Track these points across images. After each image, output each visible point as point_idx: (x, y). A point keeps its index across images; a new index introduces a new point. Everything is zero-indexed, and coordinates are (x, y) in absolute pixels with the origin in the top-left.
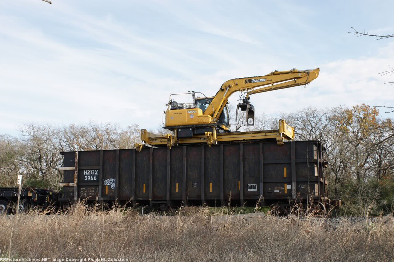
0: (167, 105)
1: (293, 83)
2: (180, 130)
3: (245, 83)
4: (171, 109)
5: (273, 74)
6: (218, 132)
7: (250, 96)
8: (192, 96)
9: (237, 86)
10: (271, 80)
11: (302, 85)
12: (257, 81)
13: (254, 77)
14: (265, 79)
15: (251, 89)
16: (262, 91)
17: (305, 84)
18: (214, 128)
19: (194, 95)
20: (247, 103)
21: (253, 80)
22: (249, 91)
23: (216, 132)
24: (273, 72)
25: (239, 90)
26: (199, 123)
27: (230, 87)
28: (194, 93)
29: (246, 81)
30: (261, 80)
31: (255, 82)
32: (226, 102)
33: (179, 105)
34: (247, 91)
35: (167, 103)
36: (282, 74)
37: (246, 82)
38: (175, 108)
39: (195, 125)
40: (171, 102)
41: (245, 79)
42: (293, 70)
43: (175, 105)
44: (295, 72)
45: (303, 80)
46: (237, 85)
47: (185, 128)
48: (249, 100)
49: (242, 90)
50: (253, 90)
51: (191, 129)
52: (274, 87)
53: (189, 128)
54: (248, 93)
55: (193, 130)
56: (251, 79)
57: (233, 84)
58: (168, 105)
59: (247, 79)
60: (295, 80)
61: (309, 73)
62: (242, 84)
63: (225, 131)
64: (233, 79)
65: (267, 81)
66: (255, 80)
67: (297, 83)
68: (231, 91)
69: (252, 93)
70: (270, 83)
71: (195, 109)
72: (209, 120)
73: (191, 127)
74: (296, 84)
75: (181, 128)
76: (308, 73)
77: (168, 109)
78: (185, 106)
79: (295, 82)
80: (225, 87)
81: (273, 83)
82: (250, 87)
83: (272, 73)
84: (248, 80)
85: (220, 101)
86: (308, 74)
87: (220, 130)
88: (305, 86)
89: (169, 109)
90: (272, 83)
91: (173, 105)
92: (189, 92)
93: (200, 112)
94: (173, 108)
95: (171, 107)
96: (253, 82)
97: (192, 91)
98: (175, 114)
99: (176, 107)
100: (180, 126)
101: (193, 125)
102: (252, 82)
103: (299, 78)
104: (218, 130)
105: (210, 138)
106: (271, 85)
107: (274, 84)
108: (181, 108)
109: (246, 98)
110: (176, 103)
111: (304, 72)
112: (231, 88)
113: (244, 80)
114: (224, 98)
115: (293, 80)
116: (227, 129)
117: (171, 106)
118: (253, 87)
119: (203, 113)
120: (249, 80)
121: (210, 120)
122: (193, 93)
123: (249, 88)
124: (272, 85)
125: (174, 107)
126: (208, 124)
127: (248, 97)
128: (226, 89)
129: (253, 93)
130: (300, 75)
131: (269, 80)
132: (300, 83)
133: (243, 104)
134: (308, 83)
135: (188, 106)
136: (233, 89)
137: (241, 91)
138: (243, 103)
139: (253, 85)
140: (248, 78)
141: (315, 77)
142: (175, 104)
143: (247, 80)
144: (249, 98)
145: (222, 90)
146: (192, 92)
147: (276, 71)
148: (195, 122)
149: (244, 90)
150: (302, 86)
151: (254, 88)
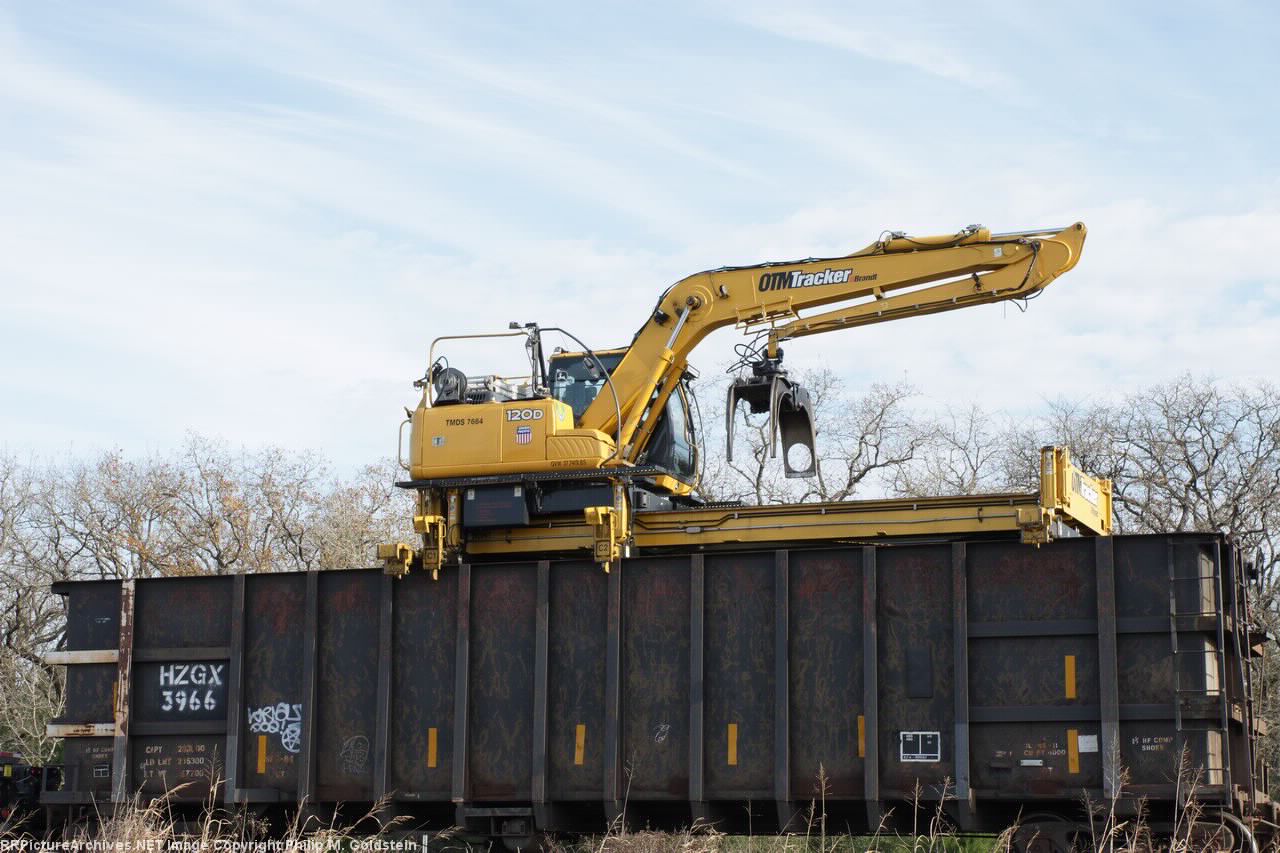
0: (419, 384)
1: (969, 291)
2: (471, 496)
3: (761, 289)
4: (438, 404)
5: (883, 250)
6: (635, 503)
7: (781, 345)
8: (527, 346)
9: (725, 303)
10: (875, 277)
11: (1010, 298)
12: (811, 279)
13: (801, 262)
14: (847, 272)
15: (786, 314)
16: (835, 325)
17: (1020, 296)
18: (620, 488)
19: (535, 343)
20: (770, 379)
21: (795, 274)
22: (780, 323)
23: (629, 506)
24: (883, 240)
25: (733, 321)
26: (554, 464)
27: (695, 306)
28: (537, 332)
29: (766, 279)
30: (828, 277)
31: (806, 283)
32: (678, 373)
33: (470, 386)
34: (768, 326)
35: (421, 375)
36: (919, 250)
37: (764, 287)
38: (451, 398)
39: (537, 473)
40: (434, 374)
41: (762, 272)
42: (967, 233)
43: (453, 385)
44: (977, 243)
45: (1011, 278)
46: (724, 297)
47: (496, 484)
48: (779, 362)
49: (746, 321)
50: (796, 318)
51: (518, 493)
52: (885, 306)
53: (511, 486)
54: (775, 335)
55: (529, 496)
56: (786, 270)
57: (706, 294)
58: (425, 385)
59: (772, 271)
60: (976, 278)
61: (1039, 246)
62: (748, 295)
63: (677, 499)
64: (708, 273)
65: (857, 279)
66: (801, 278)
67: (985, 289)
68: (698, 327)
69: (791, 331)
70: (869, 292)
71: (537, 403)
72: (597, 450)
73: (518, 484)
74: (982, 295)
75: (477, 488)
76: (1034, 247)
77: (423, 403)
78: (498, 390)
79: (978, 285)
80: (675, 304)
81: (884, 289)
82: (779, 308)
83: (877, 245)
84: (775, 275)
85: (652, 367)
86: (1035, 254)
87: (647, 498)
88: (1022, 302)
89: (429, 405)
90: (878, 292)
91: (446, 382)
92: (514, 326)
93: (562, 416)
94: (445, 397)
95: (435, 396)
96: (794, 285)
97: (528, 326)
98: (452, 422)
99: (456, 396)
100: (469, 477)
101: (528, 473)
102: (790, 287)
103: (998, 267)
104: (638, 496)
105: (609, 534)
106: (872, 298)
107: (888, 294)
108: (480, 398)
109: (766, 353)
110: (459, 375)
111: (1016, 242)
112: (701, 311)
113: (754, 278)
114: (669, 354)
115: (970, 276)
116: (686, 490)
117: (437, 388)
118: (796, 308)
119: (578, 421)
120: (777, 276)
121: (604, 451)
122: (530, 331)
123: (776, 312)
124: (879, 298)
125: (447, 394)
126: (595, 470)
127: (773, 352)
128: (679, 313)
129: (796, 335)
130: (998, 252)
131: (865, 278)
132: (999, 292)
133: (752, 381)
134: (1034, 290)
135: (515, 390)
136: (708, 316)
137: (744, 324)
138: (752, 376)
139: (793, 297)
140: (776, 265)
141: (1062, 267)
142: (453, 380)
143: (768, 276)
144: (780, 354)
145: (660, 319)
146: (525, 330)
147: (896, 237)
148: (535, 460)
149: (756, 319)
150: (1008, 301)
151: (800, 312)
